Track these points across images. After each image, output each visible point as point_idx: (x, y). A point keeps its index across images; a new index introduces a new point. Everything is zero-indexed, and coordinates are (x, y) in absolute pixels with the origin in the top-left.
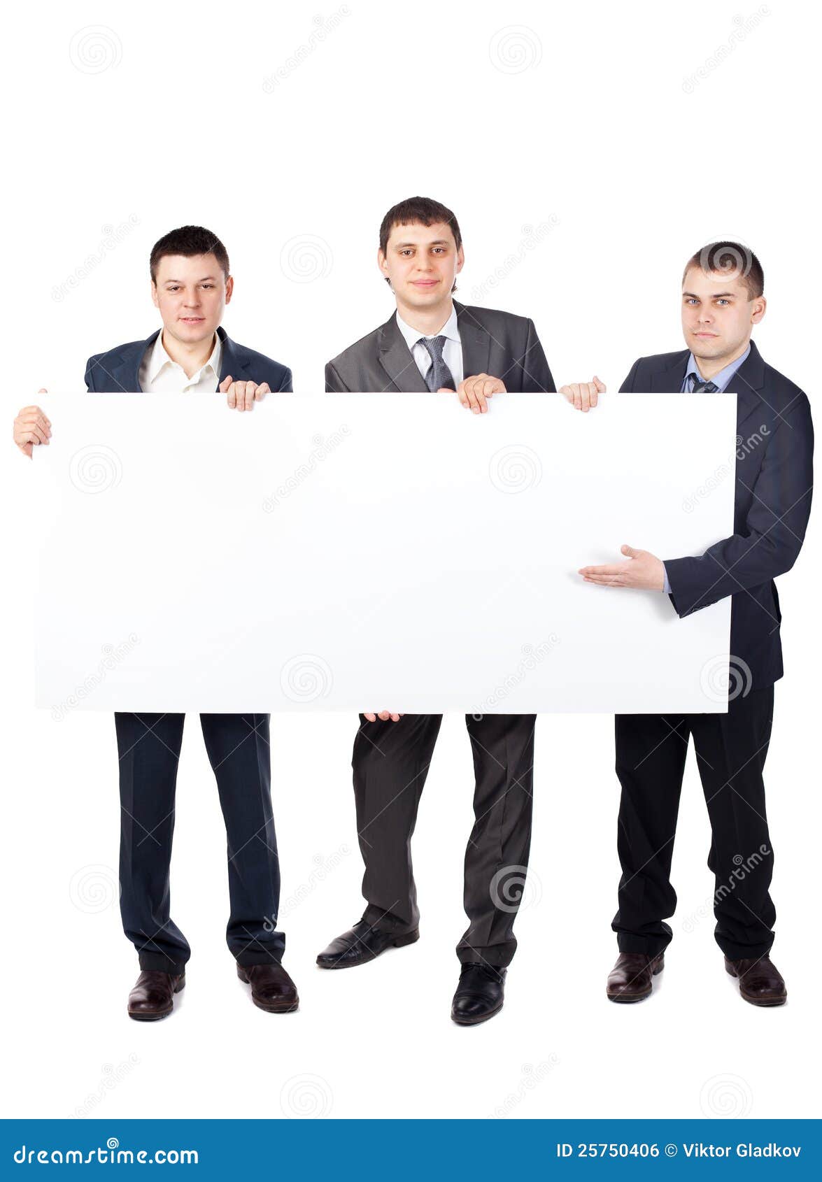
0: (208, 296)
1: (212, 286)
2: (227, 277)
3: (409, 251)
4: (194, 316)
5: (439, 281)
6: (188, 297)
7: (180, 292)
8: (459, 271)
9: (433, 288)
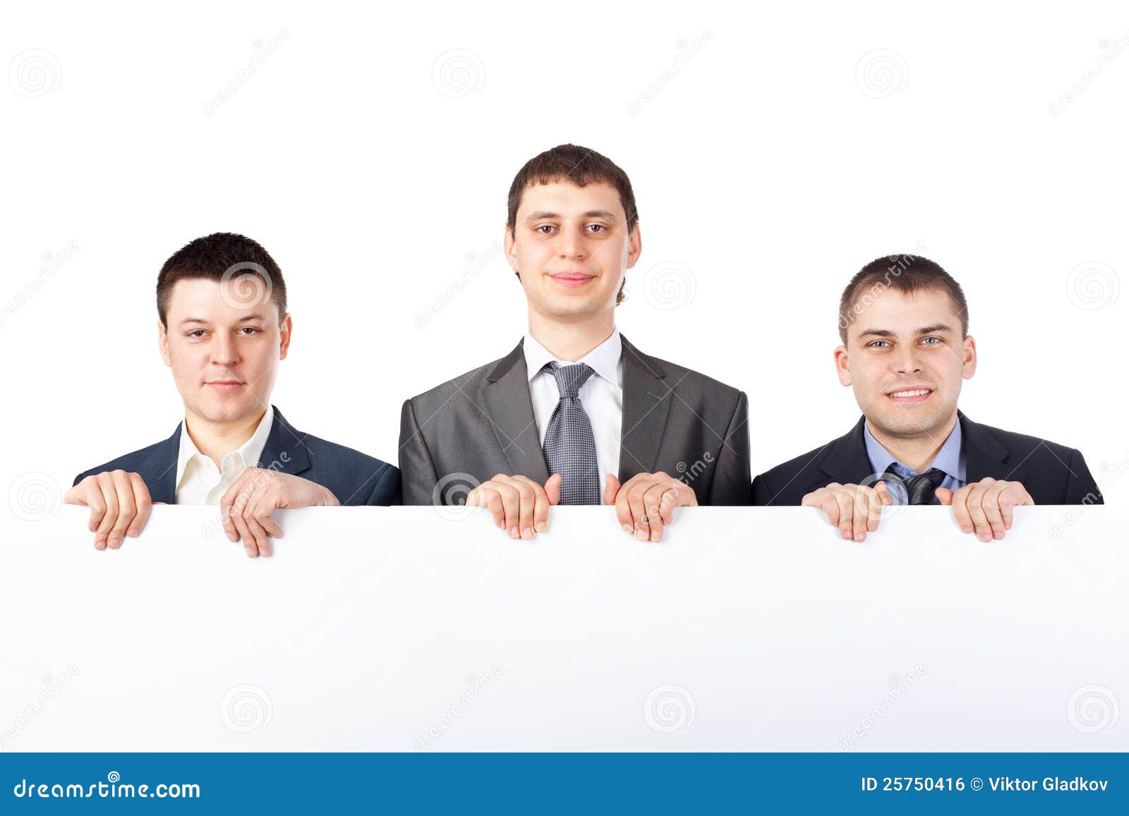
0: (252, 348)
1: (259, 331)
2: (283, 316)
3: (550, 226)
4: (228, 379)
5: (596, 276)
6: (219, 347)
7: (205, 340)
8: (631, 264)
9: (586, 287)
